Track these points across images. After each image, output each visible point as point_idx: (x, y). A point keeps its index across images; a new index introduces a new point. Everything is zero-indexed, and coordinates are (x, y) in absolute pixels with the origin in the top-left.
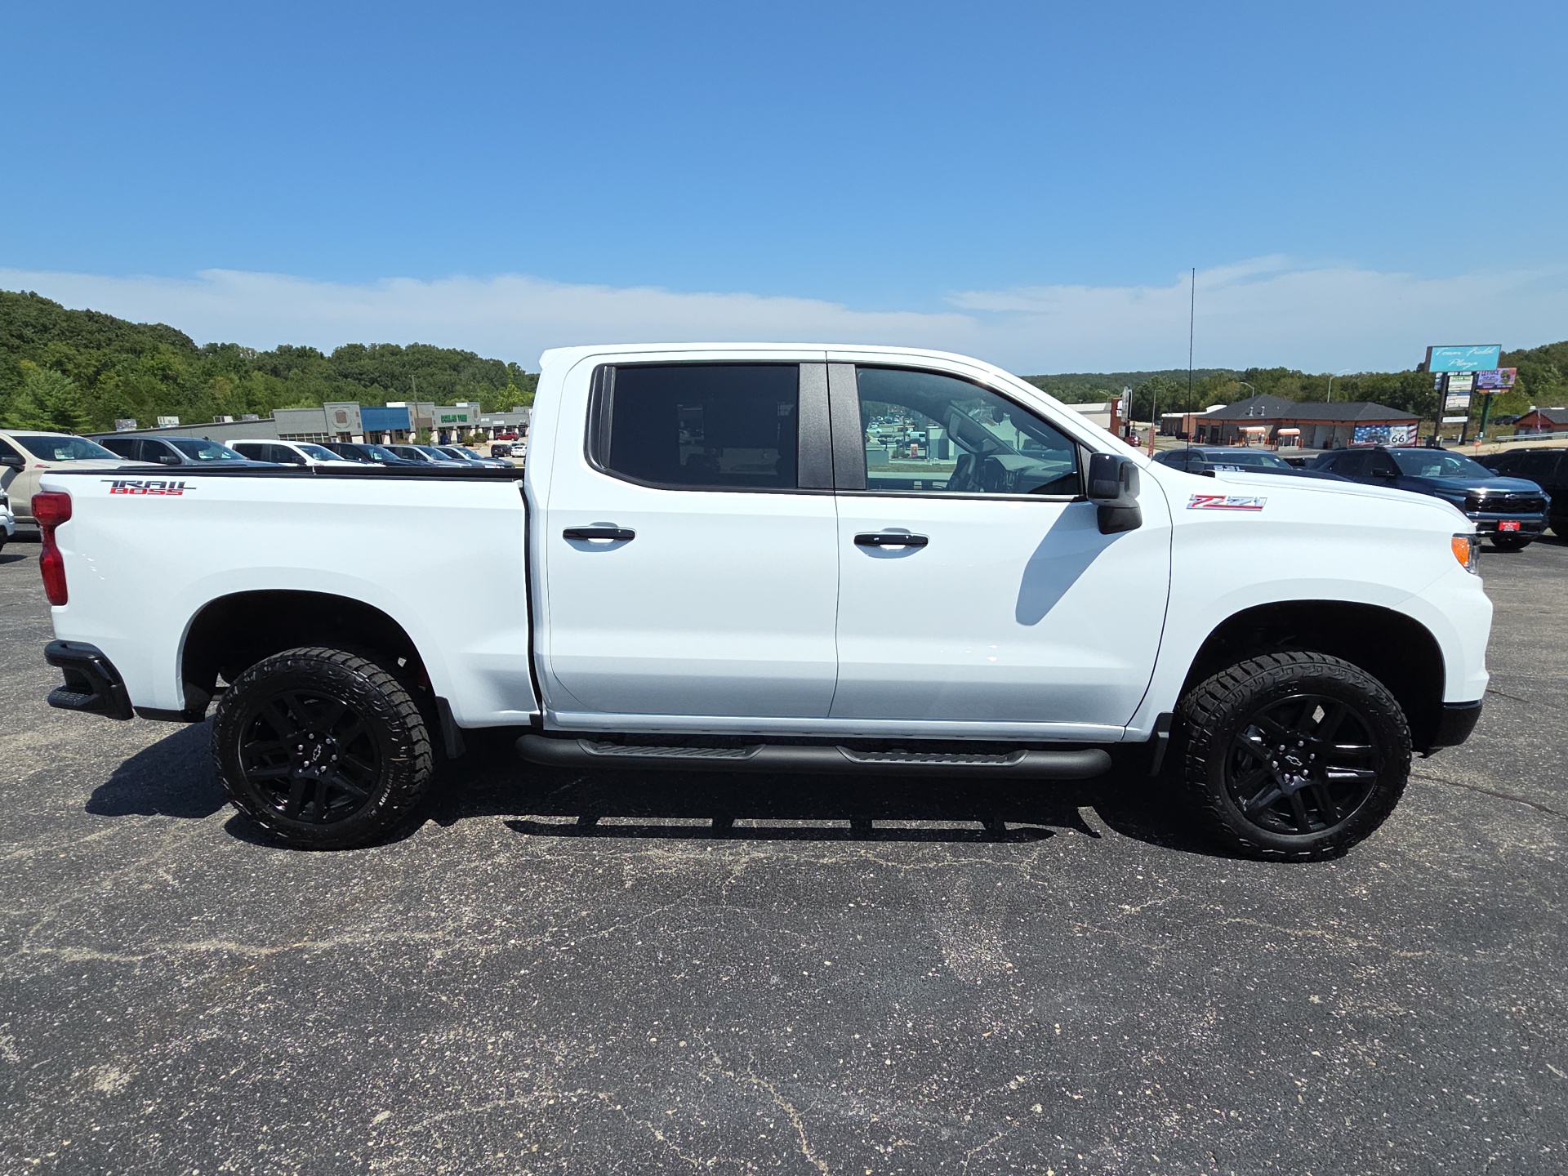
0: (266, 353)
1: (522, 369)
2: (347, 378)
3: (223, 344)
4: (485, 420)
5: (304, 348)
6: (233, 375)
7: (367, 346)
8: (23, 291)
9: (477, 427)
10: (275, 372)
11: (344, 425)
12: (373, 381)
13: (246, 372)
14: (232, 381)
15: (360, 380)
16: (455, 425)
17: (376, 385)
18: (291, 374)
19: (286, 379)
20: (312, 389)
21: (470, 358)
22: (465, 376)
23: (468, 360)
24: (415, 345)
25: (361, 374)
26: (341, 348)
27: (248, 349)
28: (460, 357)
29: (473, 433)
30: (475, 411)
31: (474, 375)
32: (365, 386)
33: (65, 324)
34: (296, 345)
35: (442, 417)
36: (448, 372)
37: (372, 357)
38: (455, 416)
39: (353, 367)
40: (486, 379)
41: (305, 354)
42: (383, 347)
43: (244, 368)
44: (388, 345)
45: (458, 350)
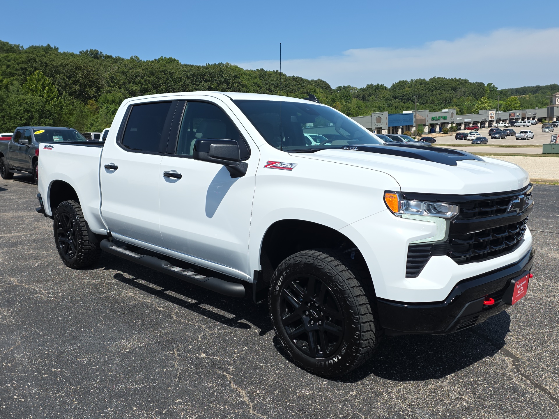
0: (361, 89)
1: (496, 86)
2: (396, 99)
3: (344, 86)
4: (459, 119)
5: (378, 85)
6: (343, 101)
7: (409, 81)
8: (274, 70)
9: (452, 123)
10: (363, 98)
11: (380, 124)
12: (409, 99)
13: (350, 99)
14: (342, 104)
15: (402, 99)
16: (439, 122)
17: (410, 101)
18: (370, 99)
19: (368, 101)
20: (377, 106)
21: (464, 83)
22: (458, 94)
23: (463, 84)
24: (435, 78)
25: (403, 96)
26: (396, 83)
27: (355, 87)
28: (458, 83)
29: (449, 126)
30: (452, 114)
31: (465, 92)
32: (404, 102)
33: (285, 83)
34: (375, 84)
35: (432, 118)
36: (450, 92)
37: (410, 86)
38: (440, 117)
39: (399, 93)
40: (471, 94)
41: (379, 88)
42: (417, 81)
43: (349, 97)
44: (420, 79)
45: (458, 78)
